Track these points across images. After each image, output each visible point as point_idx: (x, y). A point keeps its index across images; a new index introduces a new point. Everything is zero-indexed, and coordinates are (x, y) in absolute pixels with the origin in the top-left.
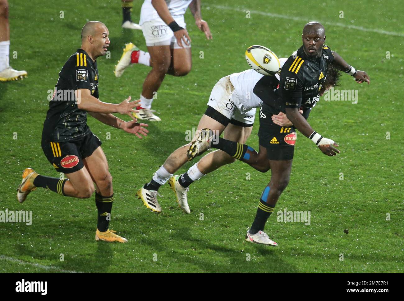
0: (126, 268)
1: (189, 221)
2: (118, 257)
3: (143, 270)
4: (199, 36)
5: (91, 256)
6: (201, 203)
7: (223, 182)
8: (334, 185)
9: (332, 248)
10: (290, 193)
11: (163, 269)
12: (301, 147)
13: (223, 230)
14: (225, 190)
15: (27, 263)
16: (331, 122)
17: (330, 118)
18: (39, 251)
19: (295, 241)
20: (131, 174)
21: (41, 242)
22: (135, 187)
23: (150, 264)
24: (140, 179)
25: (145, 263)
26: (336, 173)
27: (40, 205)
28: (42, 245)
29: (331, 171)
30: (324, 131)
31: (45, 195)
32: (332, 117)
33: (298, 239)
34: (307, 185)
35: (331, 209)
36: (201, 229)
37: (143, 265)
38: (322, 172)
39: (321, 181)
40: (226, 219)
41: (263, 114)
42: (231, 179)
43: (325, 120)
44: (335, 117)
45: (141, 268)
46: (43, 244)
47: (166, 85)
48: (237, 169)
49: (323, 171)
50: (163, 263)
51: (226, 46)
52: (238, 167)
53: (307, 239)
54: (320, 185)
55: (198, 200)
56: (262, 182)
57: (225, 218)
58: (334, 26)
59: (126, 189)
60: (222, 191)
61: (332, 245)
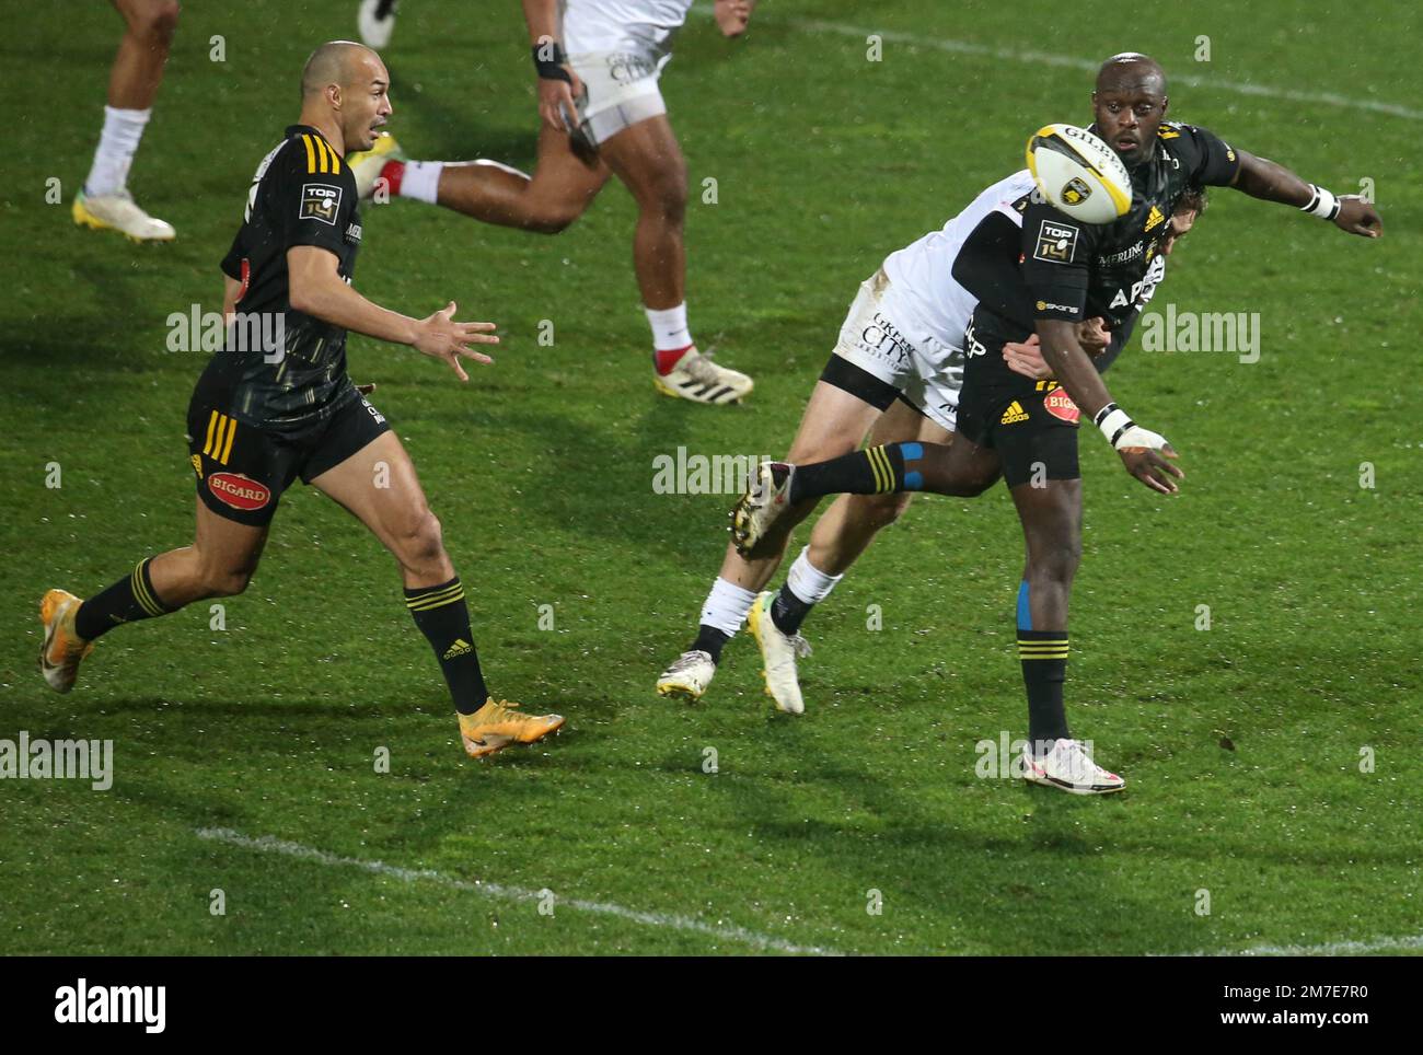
0: (661, 873)
1: (859, 723)
2: (633, 840)
3: (715, 880)
4: (885, 137)
5: (548, 835)
6: (894, 667)
7: (965, 599)
8: (1316, 606)
9: (1313, 806)
10: (1178, 632)
11: (776, 877)
12: (1213, 487)
13: (966, 753)
14: (972, 624)
15: (347, 859)
16: (1307, 407)
17: (1302, 395)
18: (383, 821)
19: (1195, 783)
20: (673, 577)
21: (388, 794)
22: (686, 618)
23: (735, 861)
24: (700, 590)
25: (718, 856)
26: (1322, 570)
27: (384, 676)
28: (393, 802)
29: (1308, 561)
30: (1282, 436)
31: (402, 644)
32: (1311, 391)
33: (1206, 780)
34: (1230, 608)
35: (1307, 683)
36: (895, 749)
37: (715, 865)
38: (1278, 567)
39: (1275, 595)
40: (974, 717)
41: (976, 344)
42: (991, 589)
43: (1285, 402)
44: (1318, 391)
45: (706, 874)
46: (397, 801)
47: (781, 295)
48: (1008, 558)
49: (1282, 563)
50: (777, 857)
51: (972, 168)
52: (1012, 551)
53: (1234, 776)
54: (1274, 607)
55: (885, 657)
56: (1090, 600)
57: (971, 713)
58: (1313, 104)
59: (657, 626)
60: (960, 628)
61: (1312, 795)
